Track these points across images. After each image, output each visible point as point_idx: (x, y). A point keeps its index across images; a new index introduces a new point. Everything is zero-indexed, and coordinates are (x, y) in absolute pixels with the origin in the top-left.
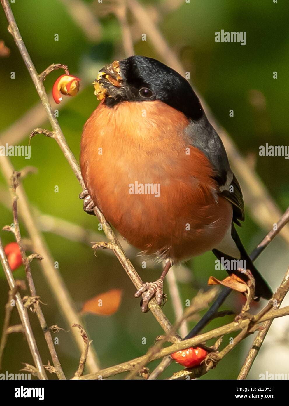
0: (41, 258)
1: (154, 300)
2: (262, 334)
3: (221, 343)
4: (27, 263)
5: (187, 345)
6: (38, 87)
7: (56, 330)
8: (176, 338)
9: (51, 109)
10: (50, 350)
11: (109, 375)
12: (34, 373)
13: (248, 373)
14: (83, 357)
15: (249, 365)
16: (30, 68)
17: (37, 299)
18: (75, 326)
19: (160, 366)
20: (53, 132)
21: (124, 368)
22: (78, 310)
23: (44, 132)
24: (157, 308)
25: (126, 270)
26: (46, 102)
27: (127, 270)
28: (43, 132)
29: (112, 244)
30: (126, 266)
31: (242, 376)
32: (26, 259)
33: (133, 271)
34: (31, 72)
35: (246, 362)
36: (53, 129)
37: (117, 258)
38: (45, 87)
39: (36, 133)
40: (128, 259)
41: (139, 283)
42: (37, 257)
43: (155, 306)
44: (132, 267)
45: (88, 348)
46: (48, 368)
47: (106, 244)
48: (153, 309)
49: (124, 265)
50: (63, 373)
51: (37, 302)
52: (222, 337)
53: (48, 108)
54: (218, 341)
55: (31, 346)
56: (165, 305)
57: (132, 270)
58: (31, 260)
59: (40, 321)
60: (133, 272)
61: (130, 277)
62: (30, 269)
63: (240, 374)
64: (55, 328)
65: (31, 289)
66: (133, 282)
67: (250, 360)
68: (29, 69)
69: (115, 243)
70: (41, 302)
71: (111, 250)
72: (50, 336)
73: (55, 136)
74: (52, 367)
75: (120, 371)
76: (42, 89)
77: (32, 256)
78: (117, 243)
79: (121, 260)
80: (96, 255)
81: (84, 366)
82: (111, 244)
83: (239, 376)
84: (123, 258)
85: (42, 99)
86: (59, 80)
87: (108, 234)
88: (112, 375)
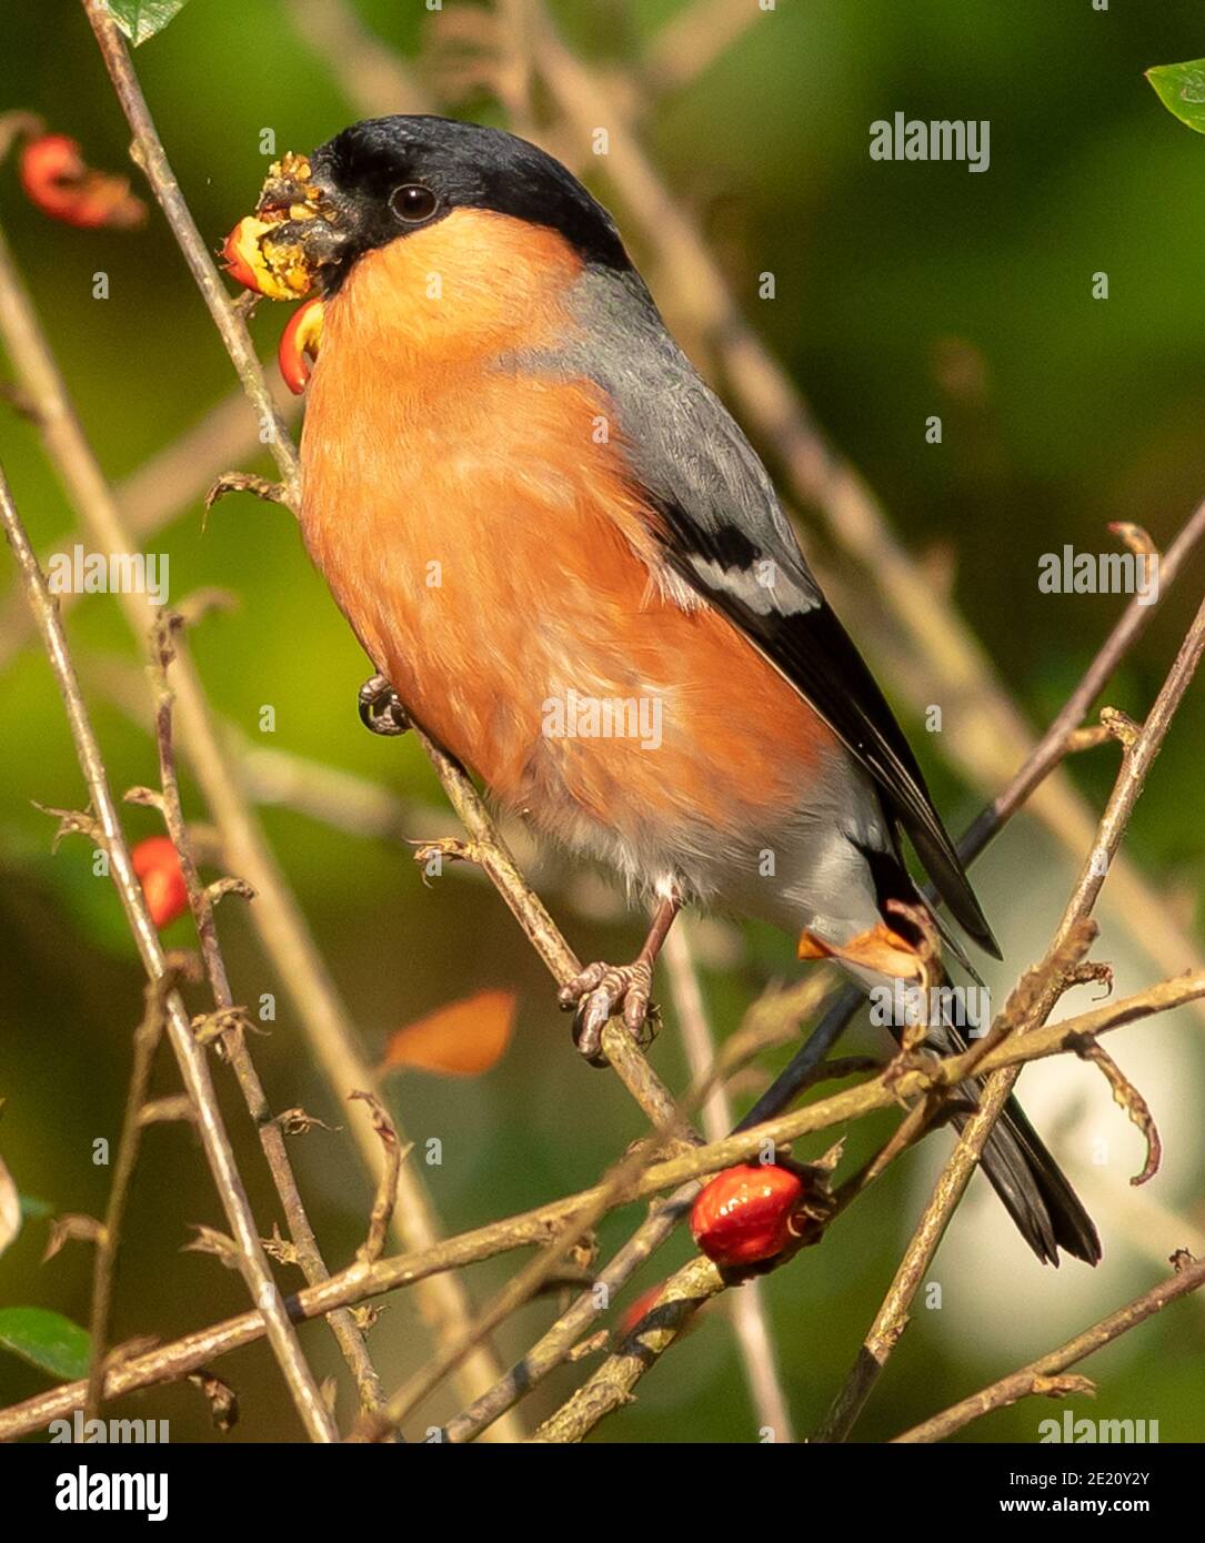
0: (249, 893)
1: (620, 1026)
2: (977, 1134)
3: (839, 1161)
4: (205, 908)
5: (725, 1155)
6: (230, 340)
7: (300, 1123)
8: (690, 1146)
9: (273, 410)
10: (280, 1190)
11: (469, 1257)
12: (229, 1259)
13: (930, 1261)
14: (382, 1200)
15: (935, 1234)
16: (205, 276)
17: (237, 1017)
18: (358, 1097)
19: (640, 1239)
20: (284, 485)
21: (518, 1232)
22: (371, 1055)
23: (253, 484)
24: (630, 1050)
25: (527, 930)
26: (258, 389)
27: (530, 929)
28: (250, 487)
29: (481, 843)
30: (525, 915)
31: (909, 1272)
32: (202, 894)
33: (549, 930)
34: (207, 291)
35: (923, 1226)
36: (283, 476)
37: (495, 887)
38: (252, 337)
39: (224, 488)
40: (534, 894)
41: (569, 971)
42: (236, 889)
43: (621, 1043)
44: (547, 920)
45: (397, 1169)
46: (271, 1247)
47: (461, 846)
48: (616, 1053)
49: (521, 913)
50: (322, 1263)
51: (239, 1027)
52: (841, 1141)
53: (263, 405)
54: (829, 1153)
55: (219, 1171)
56: (654, 1043)
57: (545, 929)
58: (216, 898)
59: (247, 1097)
60: (549, 934)
61: (541, 952)
62: (213, 928)
63: (904, 1263)
64: (294, 1117)
65: (216, 993)
66: (550, 968)
67: (938, 1219)
68: (202, 280)
69: (489, 840)
70: (252, 1026)
71: (477, 863)
72: (281, 1144)
73: (290, 497)
74: (285, 1244)
75: (506, 1242)
76: (242, 344)
77: (221, 885)
78: (494, 841)
79: (509, 897)
80: (426, 883)
81: (387, 1228)
82: (477, 846)
83: (900, 1272)
84: (518, 890)
85: (243, 379)
86: (301, 316)
87: (465, 812)
88: (478, 1255)
